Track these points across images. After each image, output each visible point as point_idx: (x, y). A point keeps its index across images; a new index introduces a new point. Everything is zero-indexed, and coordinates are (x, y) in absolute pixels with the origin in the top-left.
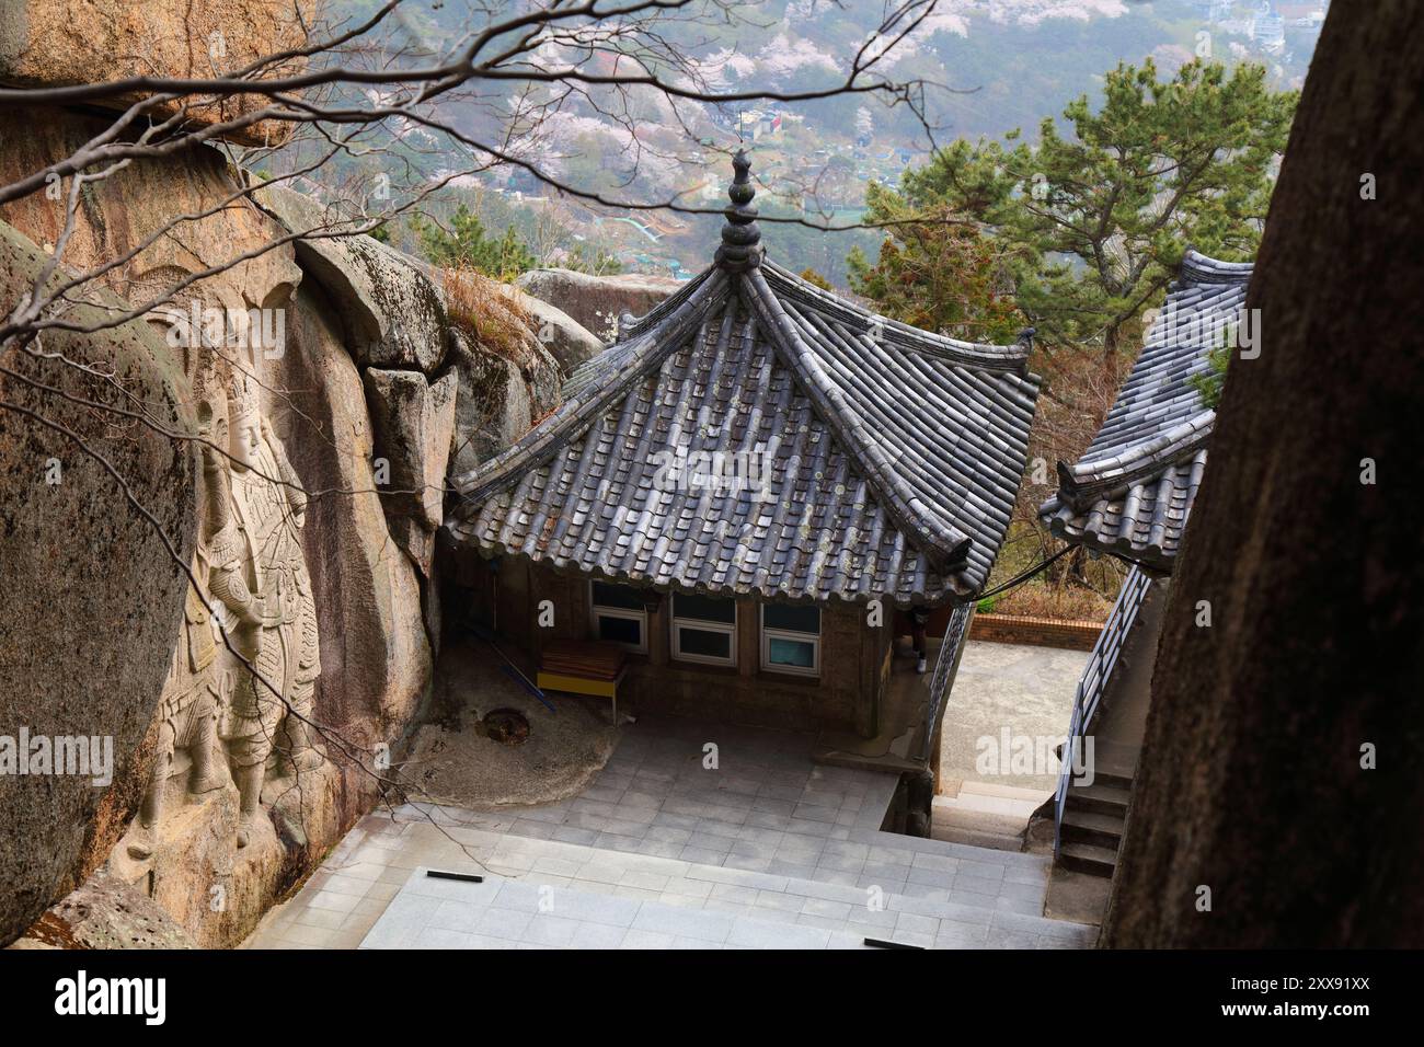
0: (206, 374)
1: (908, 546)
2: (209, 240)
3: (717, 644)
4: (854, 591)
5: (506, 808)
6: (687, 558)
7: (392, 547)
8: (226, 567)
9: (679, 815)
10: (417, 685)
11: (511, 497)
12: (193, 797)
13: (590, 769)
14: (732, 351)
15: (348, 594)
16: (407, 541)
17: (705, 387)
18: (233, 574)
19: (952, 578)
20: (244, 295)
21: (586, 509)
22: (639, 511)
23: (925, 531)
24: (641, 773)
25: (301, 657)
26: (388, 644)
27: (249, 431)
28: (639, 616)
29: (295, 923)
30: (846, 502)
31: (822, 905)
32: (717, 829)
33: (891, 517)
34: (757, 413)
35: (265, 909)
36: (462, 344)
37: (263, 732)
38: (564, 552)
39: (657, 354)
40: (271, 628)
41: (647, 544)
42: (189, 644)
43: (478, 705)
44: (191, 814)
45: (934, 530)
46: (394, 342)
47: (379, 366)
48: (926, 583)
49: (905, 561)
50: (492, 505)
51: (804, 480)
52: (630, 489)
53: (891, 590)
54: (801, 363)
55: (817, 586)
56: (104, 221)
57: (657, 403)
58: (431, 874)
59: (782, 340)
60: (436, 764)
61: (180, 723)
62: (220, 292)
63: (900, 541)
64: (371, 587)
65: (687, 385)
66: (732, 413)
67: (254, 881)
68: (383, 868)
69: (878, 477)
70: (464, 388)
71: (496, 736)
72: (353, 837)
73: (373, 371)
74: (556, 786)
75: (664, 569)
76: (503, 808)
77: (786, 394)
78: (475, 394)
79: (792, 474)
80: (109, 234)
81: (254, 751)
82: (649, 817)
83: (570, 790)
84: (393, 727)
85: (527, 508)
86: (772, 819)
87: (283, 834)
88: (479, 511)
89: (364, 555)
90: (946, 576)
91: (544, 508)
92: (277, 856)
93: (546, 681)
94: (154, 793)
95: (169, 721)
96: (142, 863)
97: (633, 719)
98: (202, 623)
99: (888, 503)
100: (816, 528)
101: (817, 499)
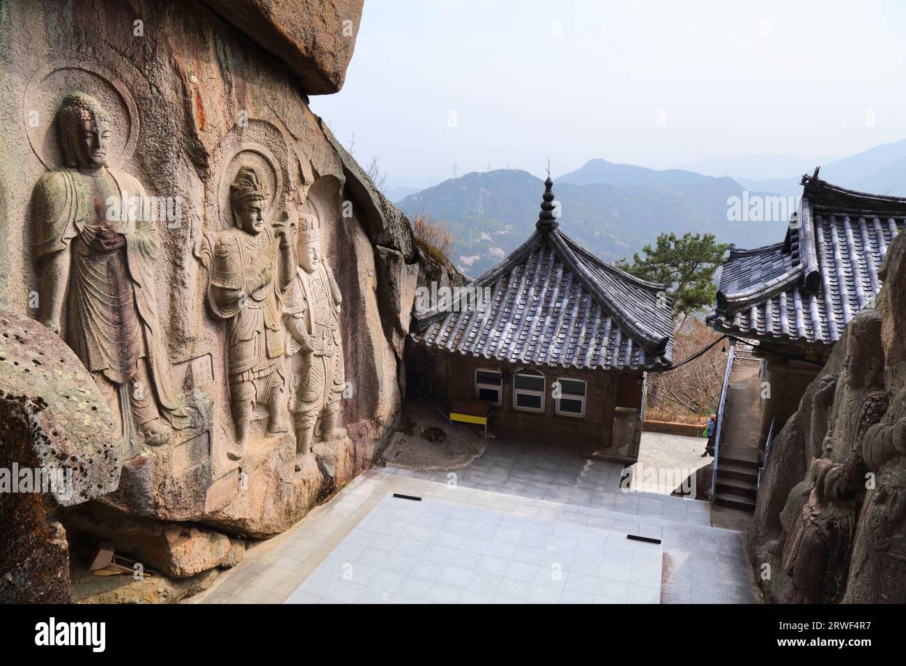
0: (287, 197)
1: (635, 345)
2: (293, 121)
3: (535, 401)
4: (609, 365)
5: (433, 471)
6: (525, 350)
7: (384, 339)
8: (295, 315)
9: (519, 478)
10: (393, 411)
11: (441, 325)
12: (269, 434)
13: (474, 457)
14: (544, 265)
15: (361, 355)
16: (391, 337)
17: (531, 280)
18: (299, 320)
19: (658, 358)
20: (311, 162)
21: (476, 331)
22: (501, 332)
23: (644, 336)
24: (499, 459)
25: (335, 378)
26: (380, 384)
27: (312, 250)
28: (498, 388)
29: (326, 515)
30: (602, 327)
31: (598, 519)
32: (538, 485)
33: (625, 332)
34: (556, 290)
35: (311, 507)
36: (421, 253)
37: (313, 410)
38: (465, 348)
39: (510, 265)
40: (319, 356)
41: (505, 346)
42: (266, 340)
43: (422, 426)
44: (267, 442)
45: (648, 335)
46: (390, 234)
47: (381, 245)
48: (646, 361)
49: (633, 351)
50: (432, 327)
51: (580, 319)
52: (497, 322)
53: (628, 364)
54: (577, 267)
55: (590, 363)
56: (231, 81)
57: (510, 286)
58: (396, 496)
59: (568, 258)
60: (401, 450)
61: (261, 386)
62: (296, 151)
63: (630, 342)
64: (372, 353)
65: (524, 279)
66: (545, 290)
67: (305, 490)
68: (372, 493)
69: (618, 314)
70: (421, 274)
71: (430, 440)
72: (359, 478)
73: (379, 247)
74: (458, 463)
75: (514, 356)
76: (432, 471)
77: (570, 281)
78: (426, 278)
79: (575, 314)
80: (233, 89)
81: (307, 421)
82: (504, 478)
83: (465, 465)
84: (381, 428)
85: (449, 330)
86: (565, 481)
87: (322, 469)
88: (426, 330)
89: (370, 336)
90: (656, 357)
91: (457, 330)
92: (318, 480)
93: (454, 417)
94: (243, 423)
95: (252, 382)
96: (235, 462)
97: (494, 437)
98: (275, 331)
99: (624, 326)
100: (588, 338)
101: (587, 326)
